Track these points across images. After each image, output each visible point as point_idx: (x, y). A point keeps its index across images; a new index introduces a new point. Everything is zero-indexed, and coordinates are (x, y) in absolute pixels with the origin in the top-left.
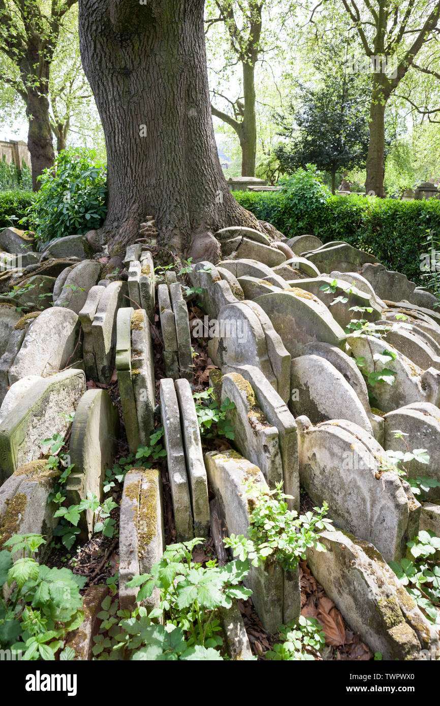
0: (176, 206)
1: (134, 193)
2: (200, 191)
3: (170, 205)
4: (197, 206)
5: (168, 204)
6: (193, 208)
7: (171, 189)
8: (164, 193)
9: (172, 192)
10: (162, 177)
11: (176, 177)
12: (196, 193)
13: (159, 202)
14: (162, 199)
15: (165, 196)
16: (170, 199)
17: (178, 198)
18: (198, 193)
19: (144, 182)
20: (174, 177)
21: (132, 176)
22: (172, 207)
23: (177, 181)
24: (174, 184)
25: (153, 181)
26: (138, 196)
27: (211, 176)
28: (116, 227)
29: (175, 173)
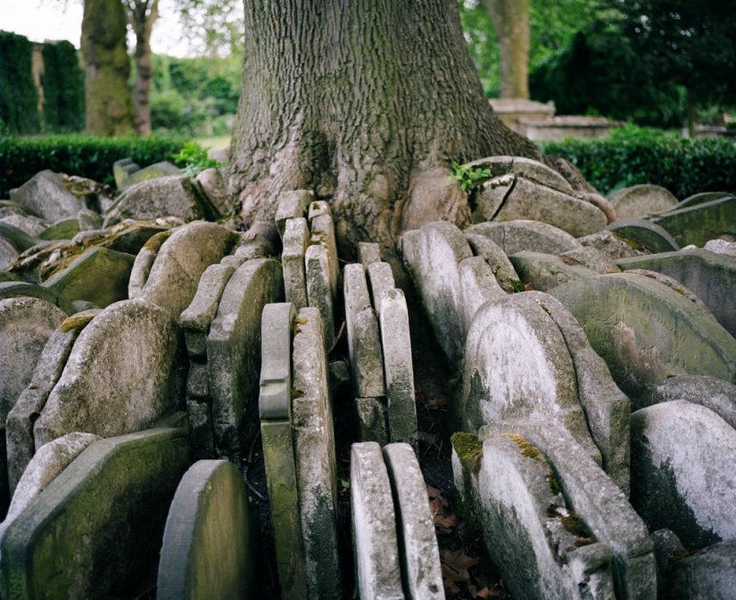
0: (379, 116)
1: (298, 90)
2: (427, 88)
3: (369, 114)
4: (421, 116)
5: (365, 112)
6: (414, 119)
7: (371, 82)
8: (356, 89)
9: (373, 87)
10: (351, 58)
11: (378, 57)
12: (419, 90)
13: (346, 108)
14: (351, 103)
15: (358, 95)
16: (368, 102)
17: (383, 101)
18: (423, 90)
19: (315, 70)
20: (375, 58)
21: (294, 57)
22: (373, 119)
23: (380, 66)
24: (376, 72)
25: (335, 66)
26: (305, 96)
27: (448, 57)
28: (259, 161)
29: (377, 50)
